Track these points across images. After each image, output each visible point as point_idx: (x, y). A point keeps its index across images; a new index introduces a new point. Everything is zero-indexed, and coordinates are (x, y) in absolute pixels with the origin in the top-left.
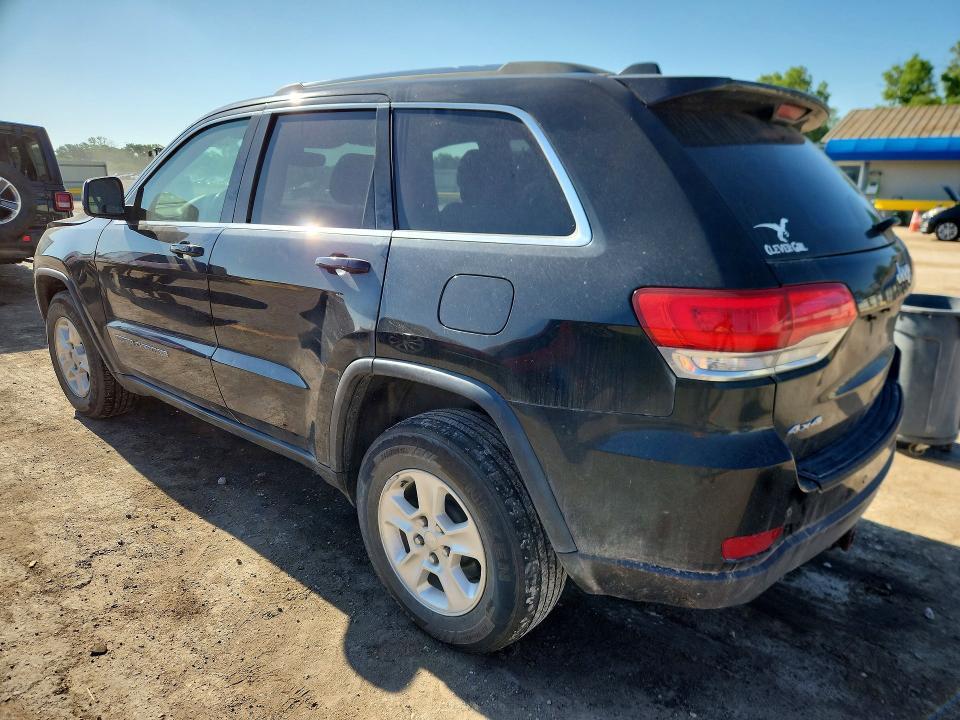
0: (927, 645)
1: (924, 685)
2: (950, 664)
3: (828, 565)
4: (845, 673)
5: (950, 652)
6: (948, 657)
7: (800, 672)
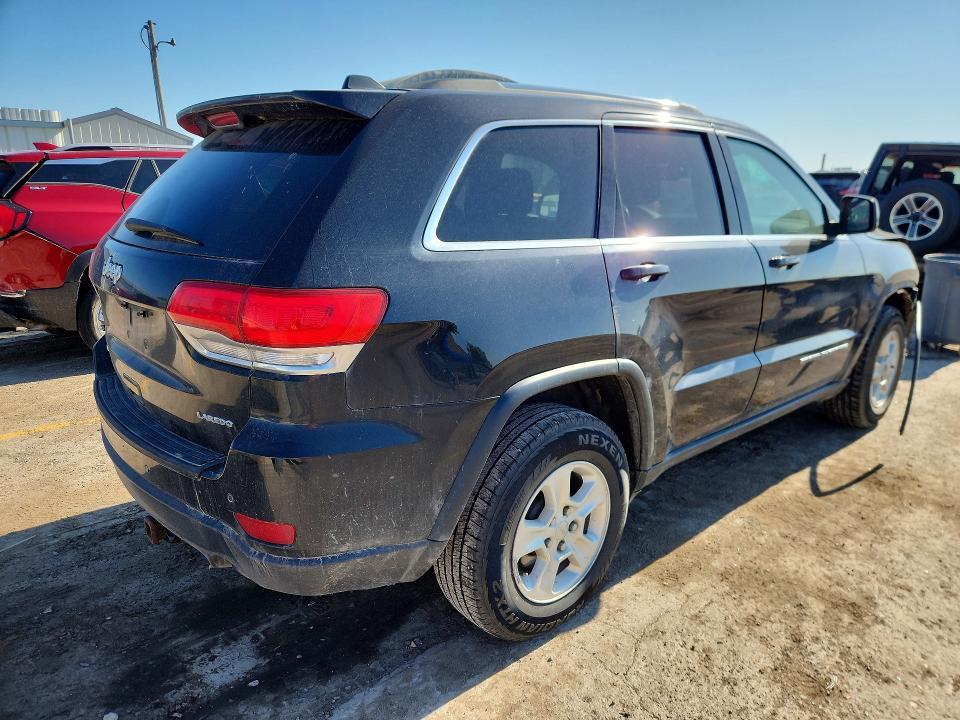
0: (86, 683)
1: (62, 645)
2: (54, 682)
3: (253, 684)
4: (122, 610)
5: (62, 694)
6: (60, 687)
7: (147, 588)
